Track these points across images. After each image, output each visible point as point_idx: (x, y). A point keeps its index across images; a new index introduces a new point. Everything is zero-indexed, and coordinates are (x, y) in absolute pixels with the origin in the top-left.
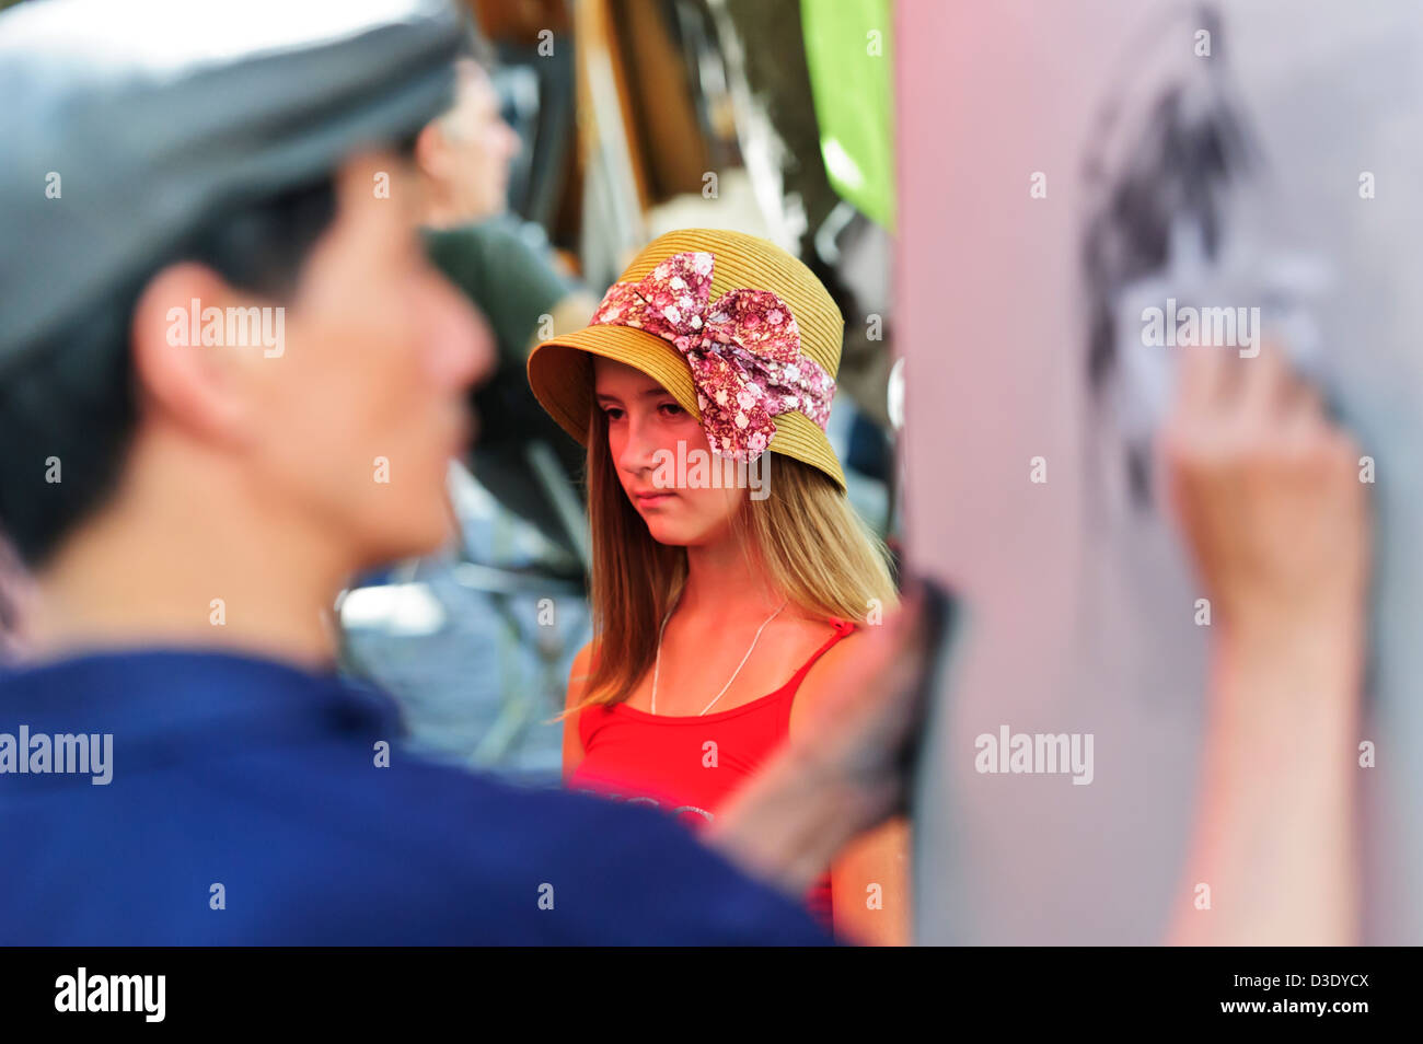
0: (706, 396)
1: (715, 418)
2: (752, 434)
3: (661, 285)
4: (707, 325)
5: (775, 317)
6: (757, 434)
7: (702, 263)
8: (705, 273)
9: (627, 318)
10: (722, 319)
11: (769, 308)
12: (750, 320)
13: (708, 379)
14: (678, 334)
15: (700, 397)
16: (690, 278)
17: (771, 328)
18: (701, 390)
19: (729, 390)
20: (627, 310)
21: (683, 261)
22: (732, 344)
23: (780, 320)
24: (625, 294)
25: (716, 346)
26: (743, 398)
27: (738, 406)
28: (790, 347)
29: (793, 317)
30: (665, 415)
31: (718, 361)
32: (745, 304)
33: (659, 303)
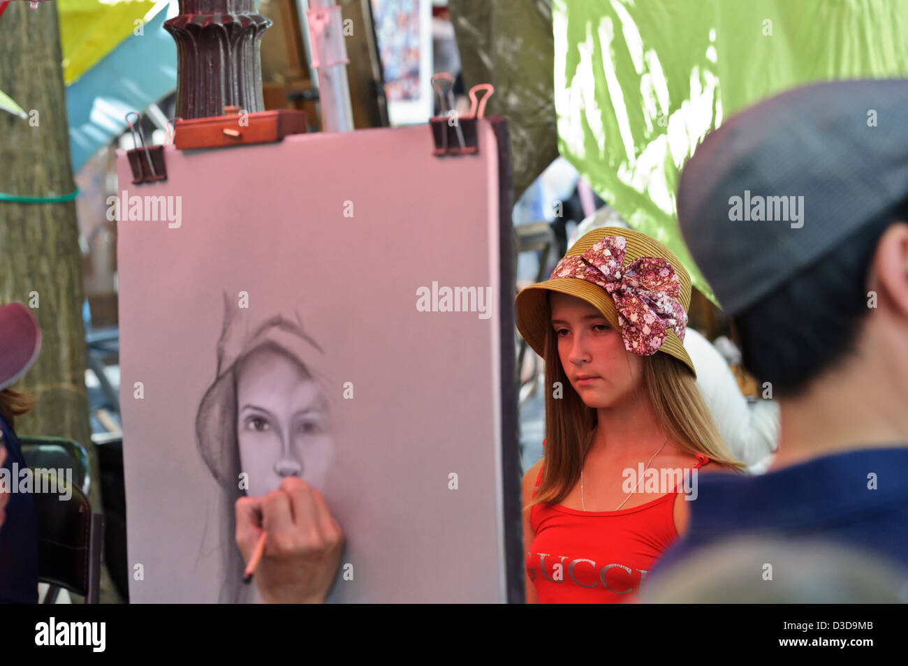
0: (623, 317)
1: (628, 330)
2: (652, 338)
3: (597, 254)
4: (624, 276)
5: (664, 273)
6: (656, 338)
7: (620, 242)
8: (622, 248)
9: (575, 274)
10: (632, 274)
11: (661, 267)
12: (649, 274)
13: (625, 307)
14: (606, 282)
15: (620, 318)
16: (613, 250)
17: (662, 279)
18: (621, 314)
19: (639, 313)
20: (575, 270)
21: (609, 241)
22: (639, 287)
23: (668, 274)
24: (572, 262)
25: (629, 289)
26: (647, 317)
27: (644, 322)
28: (675, 288)
29: (675, 272)
30: (595, 331)
31: (632, 297)
32: (646, 265)
33: (597, 264)
